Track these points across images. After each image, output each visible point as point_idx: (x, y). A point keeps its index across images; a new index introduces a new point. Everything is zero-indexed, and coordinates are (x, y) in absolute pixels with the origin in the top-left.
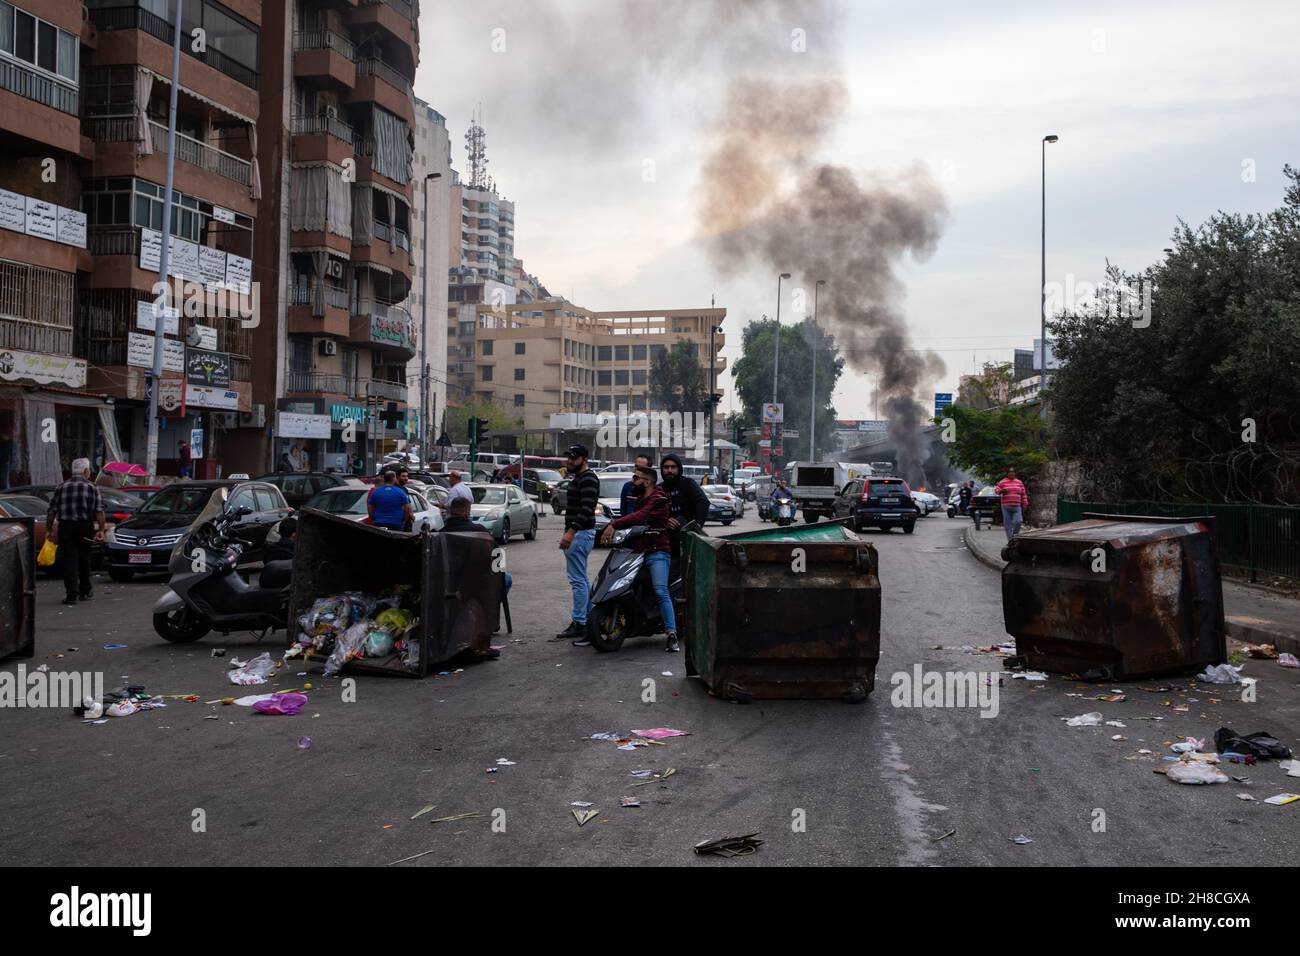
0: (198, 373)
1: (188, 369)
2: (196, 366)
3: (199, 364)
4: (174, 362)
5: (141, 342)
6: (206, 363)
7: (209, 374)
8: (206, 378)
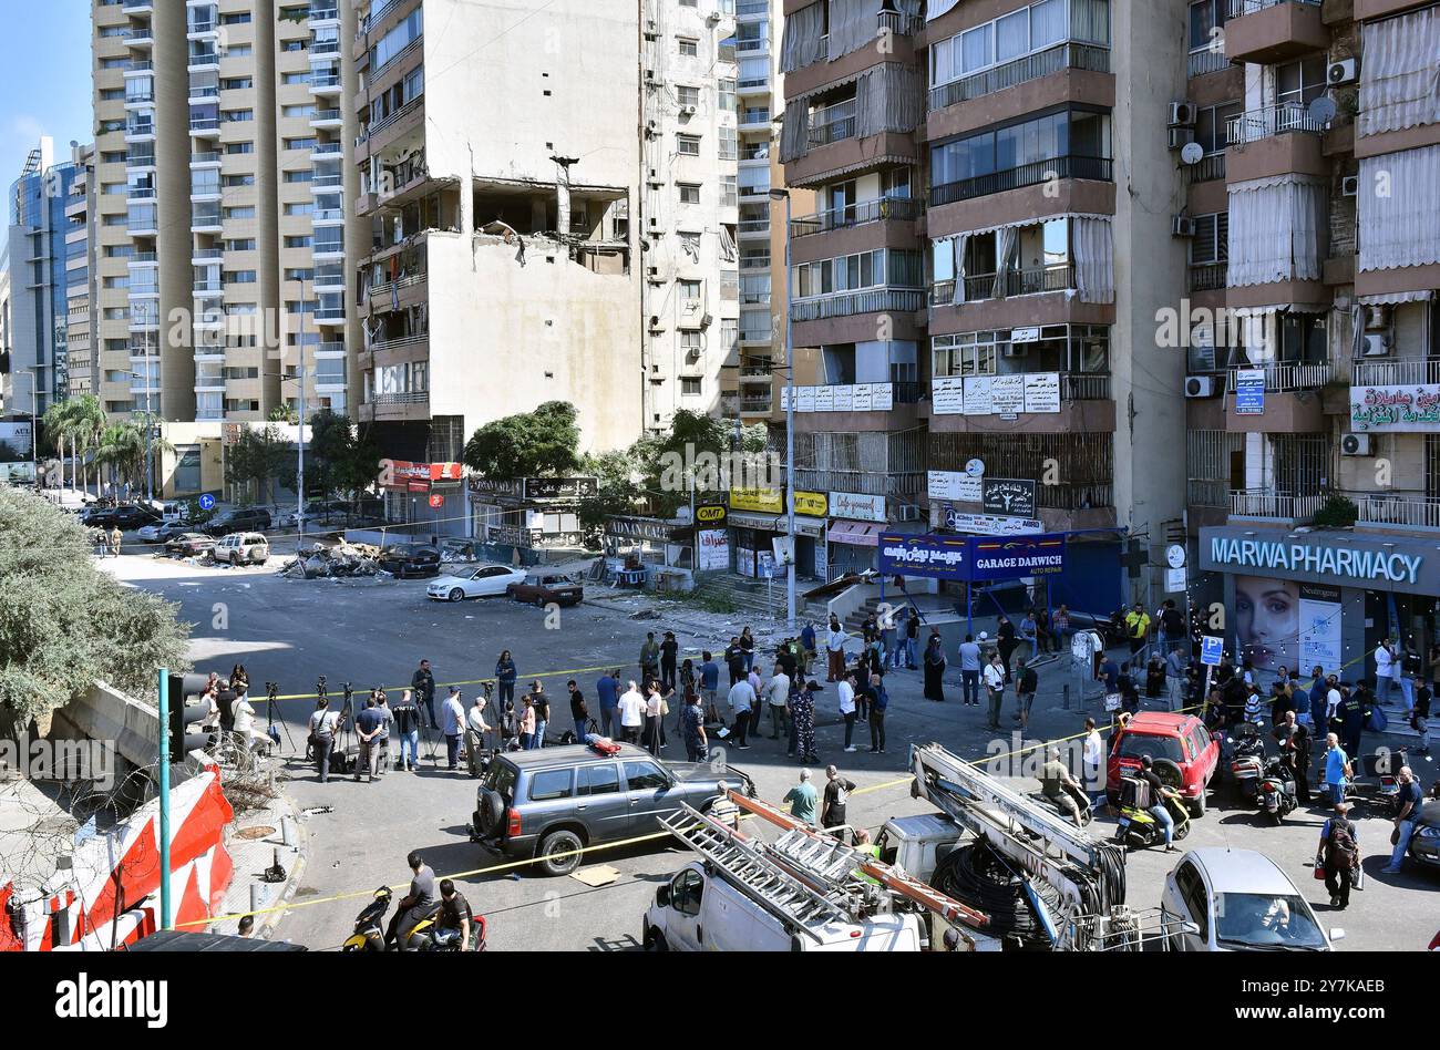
0: (996, 502)
1: (987, 499)
2: (993, 495)
3: (997, 493)
4: (971, 493)
5: (939, 478)
6: (1005, 493)
7: (1007, 503)
8: (1004, 506)
